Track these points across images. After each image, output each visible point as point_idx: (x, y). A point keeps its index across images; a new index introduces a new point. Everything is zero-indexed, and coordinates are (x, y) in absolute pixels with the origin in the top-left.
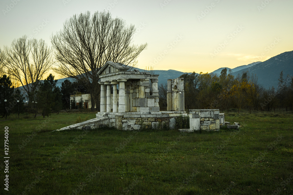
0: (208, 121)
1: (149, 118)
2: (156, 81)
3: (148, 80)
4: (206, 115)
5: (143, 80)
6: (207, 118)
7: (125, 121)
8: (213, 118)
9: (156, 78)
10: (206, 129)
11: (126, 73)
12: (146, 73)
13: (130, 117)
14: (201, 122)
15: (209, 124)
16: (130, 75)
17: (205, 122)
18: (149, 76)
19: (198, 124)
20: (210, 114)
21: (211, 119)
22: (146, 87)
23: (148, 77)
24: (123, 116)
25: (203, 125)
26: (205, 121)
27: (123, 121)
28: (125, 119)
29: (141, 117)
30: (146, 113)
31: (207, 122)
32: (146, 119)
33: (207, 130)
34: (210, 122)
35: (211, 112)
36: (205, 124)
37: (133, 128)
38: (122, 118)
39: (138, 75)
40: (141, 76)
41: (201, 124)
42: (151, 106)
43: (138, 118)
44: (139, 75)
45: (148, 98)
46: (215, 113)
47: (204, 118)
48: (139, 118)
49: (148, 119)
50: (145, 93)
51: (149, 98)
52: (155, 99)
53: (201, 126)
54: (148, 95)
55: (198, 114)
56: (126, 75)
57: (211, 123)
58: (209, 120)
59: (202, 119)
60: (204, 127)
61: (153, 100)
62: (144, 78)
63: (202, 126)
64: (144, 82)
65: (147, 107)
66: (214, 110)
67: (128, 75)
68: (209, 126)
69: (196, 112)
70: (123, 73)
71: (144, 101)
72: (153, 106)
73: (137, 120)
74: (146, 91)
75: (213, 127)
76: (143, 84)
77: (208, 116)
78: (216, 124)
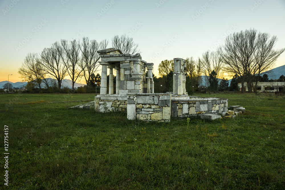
0: (148, 108)
1: (126, 100)
2: (136, 62)
3: (128, 62)
4: (146, 101)
5: (123, 62)
6: (148, 104)
7: (102, 103)
8: (157, 105)
9: (136, 59)
10: (145, 118)
11: (105, 56)
12: (125, 55)
13: (107, 99)
14: (137, 109)
15: (151, 112)
16: (110, 57)
17: (143, 109)
18: (129, 57)
19: (133, 112)
20: (152, 99)
21: (155, 106)
22: (126, 69)
23: (128, 59)
24: (100, 98)
25: (140, 113)
26: (143, 107)
27: (100, 102)
28: (102, 101)
29: (117, 100)
30: (124, 95)
31: (146, 110)
32: (123, 101)
33: (148, 120)
34: (152, 110)
35: (153, 97)
36: (143, 112)
37: (109, 110)
38: (100, 99)
39: (117, 57)
40: (120, 58)
41: (136, 111)
42: (130, 88)
43: (114, 100)
44: (119, 58)
45: (127, 80)
46: (160, 98)
47: (143, 104)
48: (116, 100)
49: (125, 102)
50: (125, 75)
51: (129, 80)
52: (135, 82)
53: (136, 114)
54: (128, 77)
55: (133, 99)
56: (106, 58)
57: (154, 111)
58: (150, 108)
59: (138, 106)
60: (142, 116)
61: (133, 82)
62: (124, 60)
63: (138, 115)
64: (124, 64)
65: (127, 89)
66: (160, 94)
67: (108, 58)
68: (150, 115)
69: (129, 97)
70: (102, 56)
71: (124, 84)
72: (133, 88)
73: (113, 103)
74: (125, 74)
75: (157, 117)
76: (123, 66)
77: (149, 102)
78: (162, 113)
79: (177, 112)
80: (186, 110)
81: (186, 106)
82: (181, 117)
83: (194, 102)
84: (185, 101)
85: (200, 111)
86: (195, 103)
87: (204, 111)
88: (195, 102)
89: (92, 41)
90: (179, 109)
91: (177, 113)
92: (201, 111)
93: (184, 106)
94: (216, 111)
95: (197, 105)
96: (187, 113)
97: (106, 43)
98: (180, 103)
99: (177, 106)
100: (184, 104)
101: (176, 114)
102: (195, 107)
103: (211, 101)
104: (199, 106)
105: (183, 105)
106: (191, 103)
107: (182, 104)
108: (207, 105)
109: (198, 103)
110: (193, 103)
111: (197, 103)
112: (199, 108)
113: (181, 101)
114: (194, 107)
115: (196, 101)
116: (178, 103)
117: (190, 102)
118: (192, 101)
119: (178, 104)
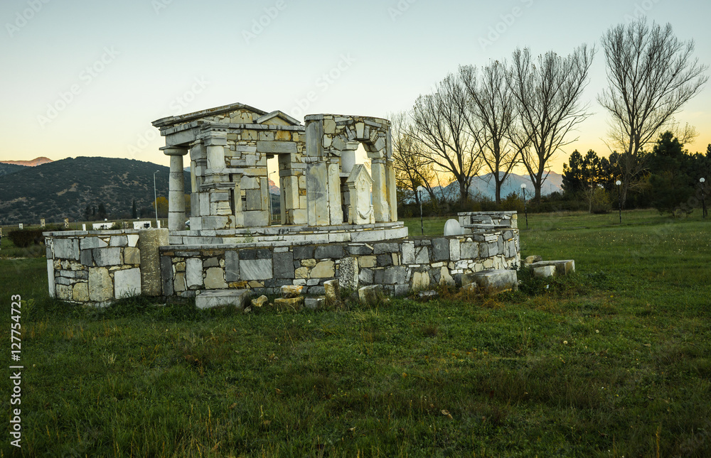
0: (67, 269)
4: (64, 251)
6: (67, 259)
8: (79, 261)
10: (66, 295)
14: (55, 271)
15: (71, 281)
17: (62, 273)
19: (52, 280)
20: (71, 246)
21: (76, 264)
25: (60, 281)
26: (62, 268)
31: (66, 273)
33: (69, 299)
34: (73, 275)
35: (73, 240)
36: (63, 280)
41: (55, 278)
47: (61, 260)
53: (56, 285)
55: (50, 247)
57: (76, 278)
58: (71, 269)
59: (56, 264)
60: (62, 289)
68: (71, 287)
74: (196, 174)
75: (80, 292)
76: (193, 154)
77: (68, 255)
78: (88, 283)
79: (173, 281)
80: (195, 276)
81: (194, 266)
82: (184, 294)
83: (217, 253)
84: (192, 250)
85: (240, 280)
86: (221, 257)
87: (259, 281)
88: (221, 252)
89: (543, 57)
90: (177, 272)
91: (173, 284)
92: (243, 278)
93: (188, 265)
94: (318, 280)
95: (229, 262)
96: (201, 284)
97: (589, 56)
98: (178, 257)
99: (173, 263)
100: (190, 257)
101: (171, 288)
102: (224, 269)
103: (286, 249)
104: (236, 265)
105: (188, 260)
106: (209, 257)
107: (186, 258)
108: (270, 261)
109: (233, 255)
110: (214, 256)
111: (228, 254)
112: (237, 271)
113: (182, 250)
114: (219, 266)
115: (226, 249)
116: (174, 257)
117: (206, 254)
118: (213, 249)
119: (175, 260)
